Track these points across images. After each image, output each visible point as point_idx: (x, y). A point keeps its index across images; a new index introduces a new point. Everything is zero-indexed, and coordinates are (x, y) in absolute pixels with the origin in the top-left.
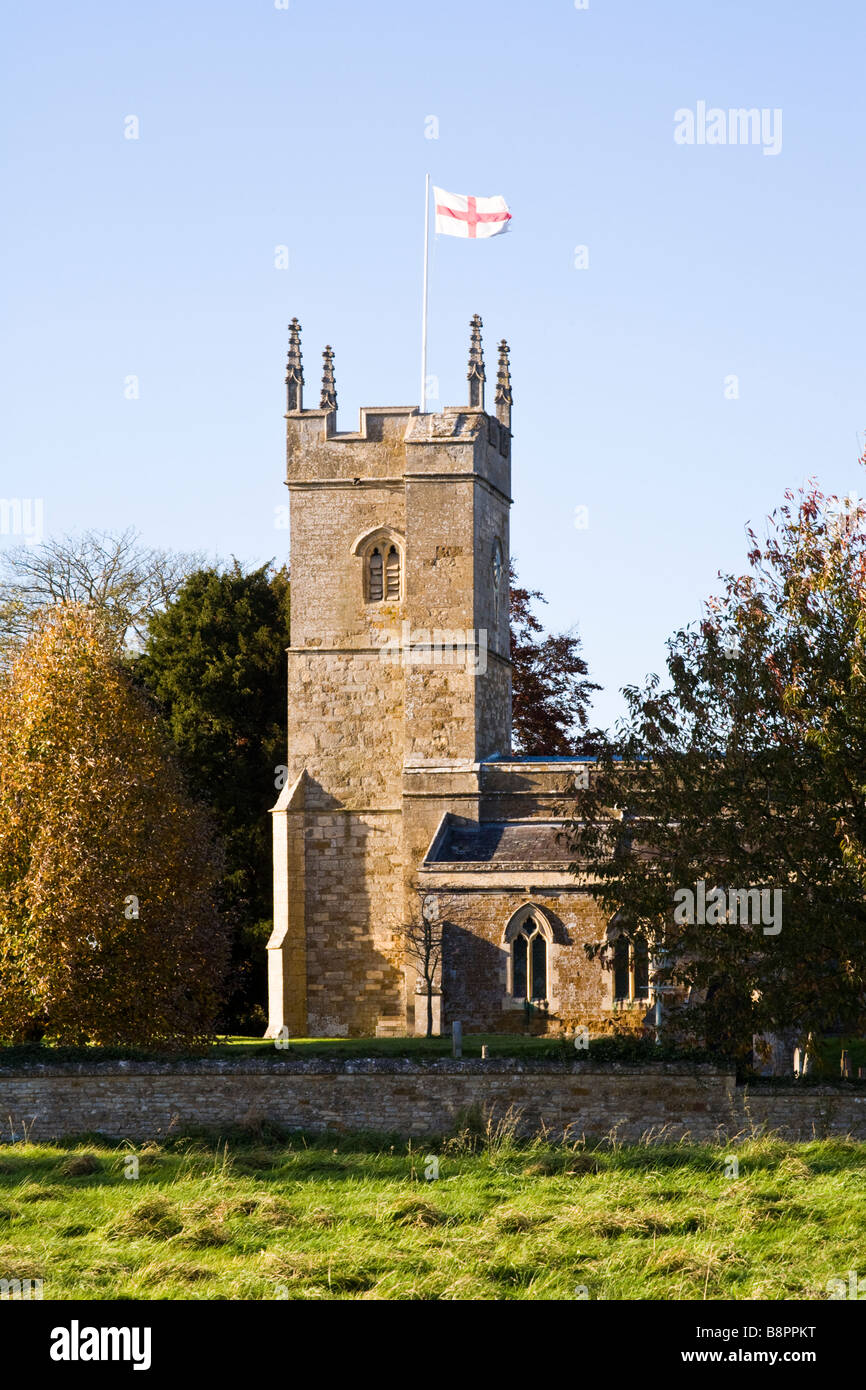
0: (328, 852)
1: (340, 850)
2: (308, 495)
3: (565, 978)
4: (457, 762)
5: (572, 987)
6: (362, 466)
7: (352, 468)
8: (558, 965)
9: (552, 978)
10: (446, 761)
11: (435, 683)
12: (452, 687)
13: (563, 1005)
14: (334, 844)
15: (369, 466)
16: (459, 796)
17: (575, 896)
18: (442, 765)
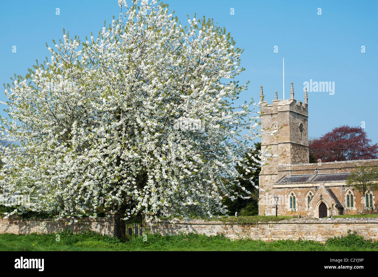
0: (268, 182)
1: (270, 182)
2: (264, 117)
3: (299, 205)
4: (287, 164)
5: (300, 206)
6: (273, 111)
7: (271, 111)
8: (297, 202)
9: (296, 204)
10: (286, 164)
11: (284, 150)
12: (286, 151)
13: (299, 210)
14: (269, 180)
15: (274, 111)
16: (287, 171)
17: (300, 189)
18: (285, 165)
